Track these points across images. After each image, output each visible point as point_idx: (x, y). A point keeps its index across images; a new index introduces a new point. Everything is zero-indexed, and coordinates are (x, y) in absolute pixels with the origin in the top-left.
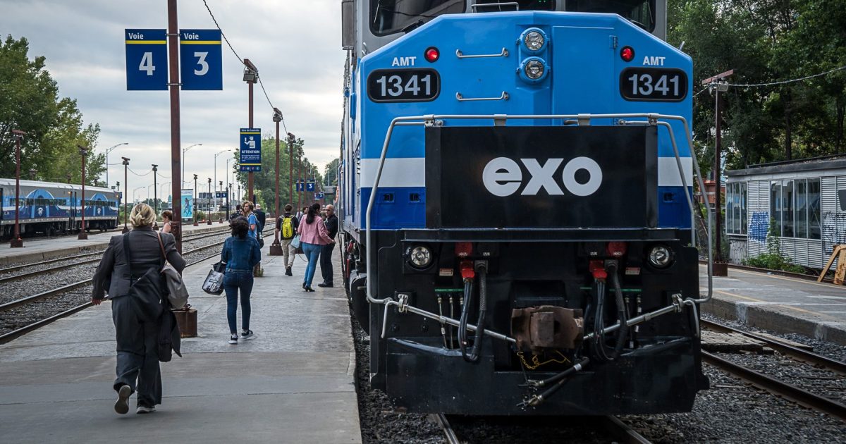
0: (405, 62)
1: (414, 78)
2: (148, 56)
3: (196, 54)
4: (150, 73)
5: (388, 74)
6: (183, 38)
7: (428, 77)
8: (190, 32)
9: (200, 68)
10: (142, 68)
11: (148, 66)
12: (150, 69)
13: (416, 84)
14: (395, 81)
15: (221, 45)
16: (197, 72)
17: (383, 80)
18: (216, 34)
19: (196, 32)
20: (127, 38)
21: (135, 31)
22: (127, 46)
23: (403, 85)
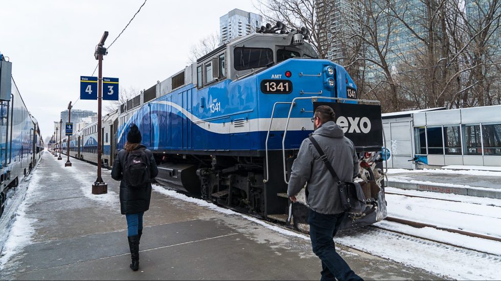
0: (277, 77)
1: (281, 84)
2: (90, 86)
3: (109, 87)
4: (90, 93)
5: (270, 81)
6: (104, 81)
7: (287, 83)
8: (107, 78)
9: (110, 92)
10: (87, 91)
11: (89, 90)
12: (90, 92)
13: (282, 86)
14: (273, 85)
15: (118, 84)
16: (109, 93)
17: (267, 84)
18: (117, 80)
19: (109, 78)
20: (81, 79)
21: (84, 77)
22: (81, 82)
23: (277, 86)
